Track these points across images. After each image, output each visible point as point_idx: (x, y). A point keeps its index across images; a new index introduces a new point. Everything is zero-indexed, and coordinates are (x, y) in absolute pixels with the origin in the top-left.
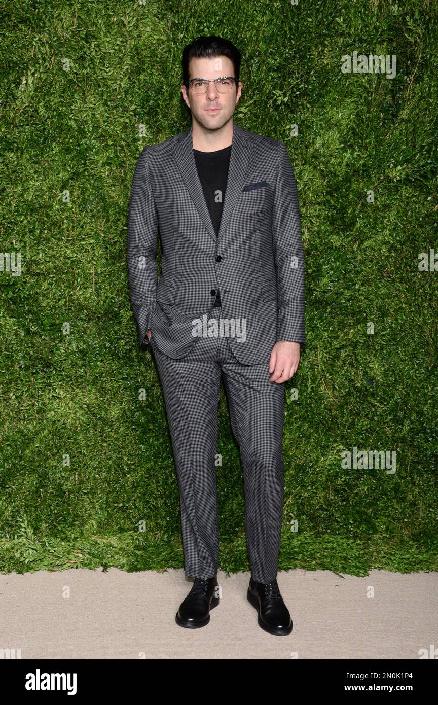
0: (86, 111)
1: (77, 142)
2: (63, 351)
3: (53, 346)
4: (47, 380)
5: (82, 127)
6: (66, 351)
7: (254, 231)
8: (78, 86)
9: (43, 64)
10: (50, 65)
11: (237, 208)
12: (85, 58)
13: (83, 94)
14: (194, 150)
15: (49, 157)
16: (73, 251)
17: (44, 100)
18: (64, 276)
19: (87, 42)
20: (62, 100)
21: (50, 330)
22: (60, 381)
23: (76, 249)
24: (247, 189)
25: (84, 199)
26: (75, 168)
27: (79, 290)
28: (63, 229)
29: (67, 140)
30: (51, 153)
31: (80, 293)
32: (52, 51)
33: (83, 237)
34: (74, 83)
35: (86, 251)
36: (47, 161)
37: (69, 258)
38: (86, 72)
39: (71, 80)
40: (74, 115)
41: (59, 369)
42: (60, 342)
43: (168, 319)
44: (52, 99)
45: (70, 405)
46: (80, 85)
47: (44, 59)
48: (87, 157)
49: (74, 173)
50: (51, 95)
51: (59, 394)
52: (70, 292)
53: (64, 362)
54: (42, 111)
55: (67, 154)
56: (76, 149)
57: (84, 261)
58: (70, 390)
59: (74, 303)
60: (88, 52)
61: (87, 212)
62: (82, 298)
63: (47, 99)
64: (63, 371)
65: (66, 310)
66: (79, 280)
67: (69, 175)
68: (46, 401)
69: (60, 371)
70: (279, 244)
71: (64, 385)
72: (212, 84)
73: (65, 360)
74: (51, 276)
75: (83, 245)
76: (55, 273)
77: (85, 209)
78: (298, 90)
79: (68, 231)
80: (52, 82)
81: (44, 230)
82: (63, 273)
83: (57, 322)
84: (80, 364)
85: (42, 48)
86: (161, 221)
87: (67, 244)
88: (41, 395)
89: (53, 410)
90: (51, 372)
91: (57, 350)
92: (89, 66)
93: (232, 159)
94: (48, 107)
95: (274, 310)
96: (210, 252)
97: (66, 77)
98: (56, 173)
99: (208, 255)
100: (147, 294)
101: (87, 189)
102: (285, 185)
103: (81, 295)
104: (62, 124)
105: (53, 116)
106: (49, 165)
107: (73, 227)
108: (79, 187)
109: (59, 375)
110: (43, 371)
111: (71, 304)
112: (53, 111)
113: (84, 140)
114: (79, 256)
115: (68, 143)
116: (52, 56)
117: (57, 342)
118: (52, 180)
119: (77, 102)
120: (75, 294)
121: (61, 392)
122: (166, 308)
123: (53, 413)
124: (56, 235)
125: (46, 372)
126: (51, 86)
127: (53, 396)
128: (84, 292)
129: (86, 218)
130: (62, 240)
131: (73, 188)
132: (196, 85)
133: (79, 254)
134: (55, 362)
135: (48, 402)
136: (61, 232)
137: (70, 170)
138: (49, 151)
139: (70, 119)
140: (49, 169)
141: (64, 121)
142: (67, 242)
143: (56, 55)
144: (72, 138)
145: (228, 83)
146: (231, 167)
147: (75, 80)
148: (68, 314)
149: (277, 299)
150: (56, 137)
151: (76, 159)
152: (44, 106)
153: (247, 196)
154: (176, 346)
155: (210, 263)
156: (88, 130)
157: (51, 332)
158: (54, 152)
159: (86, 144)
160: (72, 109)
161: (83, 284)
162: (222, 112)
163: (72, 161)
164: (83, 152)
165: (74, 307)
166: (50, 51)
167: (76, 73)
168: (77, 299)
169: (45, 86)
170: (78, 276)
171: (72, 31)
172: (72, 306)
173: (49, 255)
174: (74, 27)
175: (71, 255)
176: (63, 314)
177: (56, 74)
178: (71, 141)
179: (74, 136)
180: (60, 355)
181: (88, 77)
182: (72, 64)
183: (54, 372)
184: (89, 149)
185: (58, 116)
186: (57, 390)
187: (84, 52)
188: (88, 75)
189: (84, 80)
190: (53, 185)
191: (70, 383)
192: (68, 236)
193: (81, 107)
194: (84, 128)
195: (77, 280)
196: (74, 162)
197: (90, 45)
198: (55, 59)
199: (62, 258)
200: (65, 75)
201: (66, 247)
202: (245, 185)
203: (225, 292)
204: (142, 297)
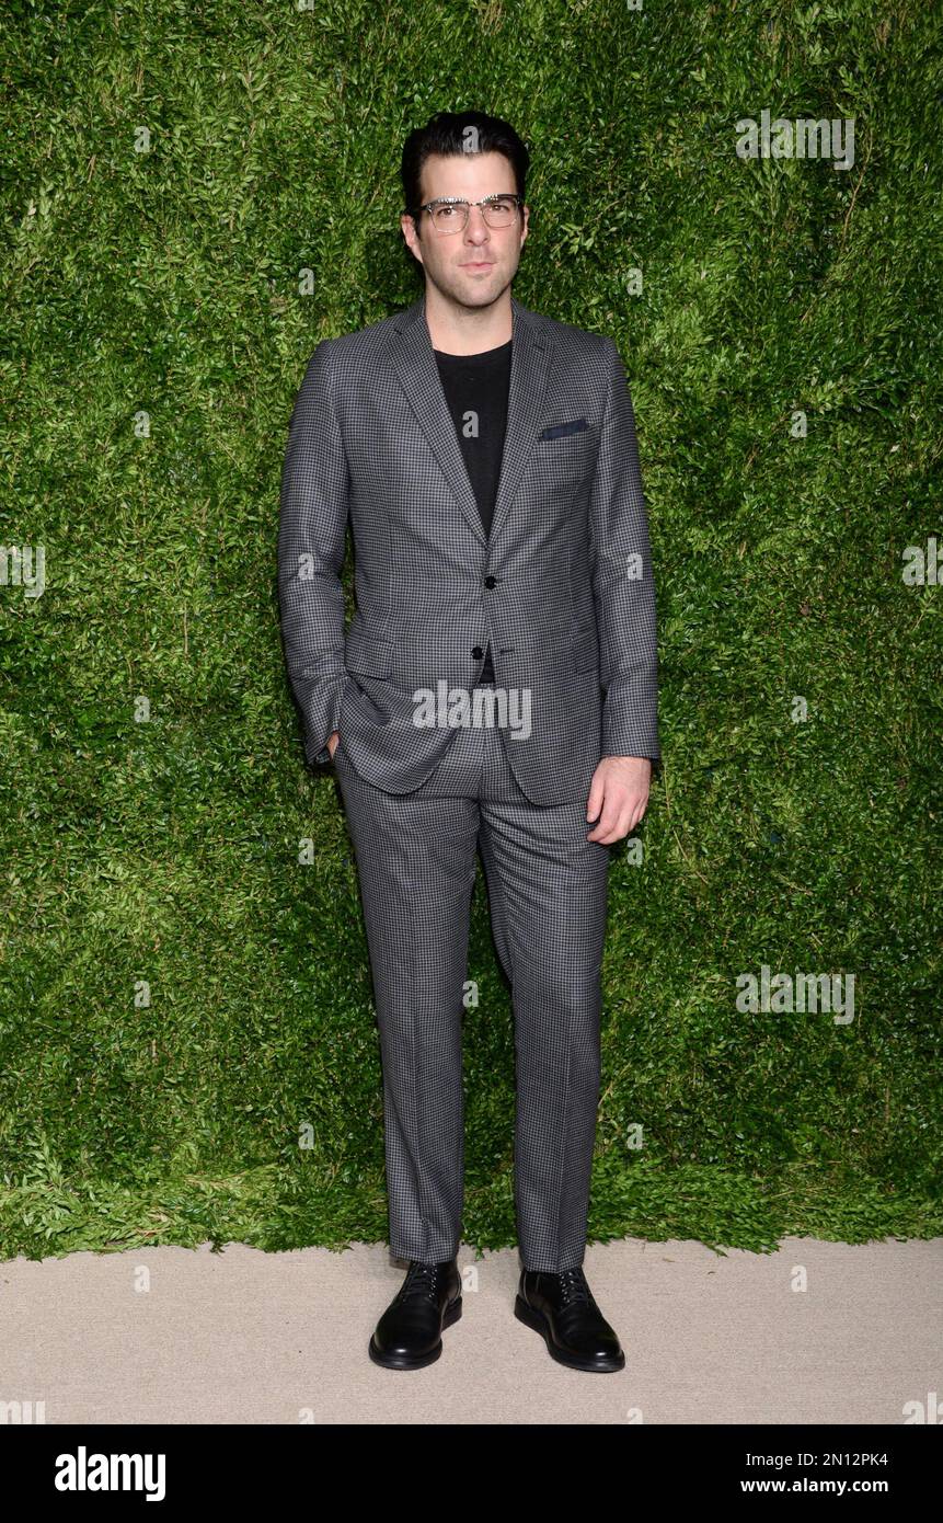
0: (165, 271)
1: (147, 337)
2: (121, 782)
3: (101, 771)
4: (87, 843)
5: (157, 304)
6: (128, 782)
7: (560, 524)
8: (147, 218)
9: (72, 174)
10: (87, 175)
11: (528, 474)
12: (161, 159)
13: (159, 236)
14: (438, 354)
15: (87, 370)
16: (140, 569)
17: (74, 248)
18: (122, 621)
19: (165, 126)
20: (113, 248)
21: (94, 737)
22: (116, 846)
23: (146, 564)
24: (547, 435)
25: (162, 457)
26: (142, 393)
27: (155, 650)
28: (120, 521)
29: (124, 333)
30: (90, 360)
31: (158, 657)
32: (91, 146)
33: (162, 538)
34: (140, 212)
35: (168, 569)
36: (82, 379)
37: (132, 584)
38: (162, 189)
39: (132, 207)
40: (138, 281)
41: (113, 820)
42: (116, 762)
43: (379, 709)
44: (91, 246)
45: (139, 896)
46: (151, 215)
47: (74, 163)
48: (169, 368)
49: (140, 404)
50: (90, 237)
51: (114, 873)
52: (134, 655)
53: (124, 804)
54: (70, 271)
55: (125, 362)
56: (143, 352)
57: (164, 588)
58: (138, 864)
59: (143, 680)
60: (167, 147)
61: (169, 484)
62: (160, 668)
63: (81, 247)
64: (123, 823)
65: (128, 693)
66: (154, 630)
67: (131, 407)
68: (87, 888)
69: (117, 825)
71: (125, 853)
72: (475, 211)
73: (127, 800)
74: (94, 622)
75: (162, 555)
76: (103, 616)
77: (165, 480)
78: (615, 222)
79: (129, 525)
80: (91, 210)
81: (79, 523)
82: (120, 616)
83: (109, 720)
84: (159, 809)
85: (68, 140)
87: (128, 554)
88: (77, 877)
89: (102, 908)
90: (97, 826)
91: (109, 779)
92: (170, 177)
94: (81, 265)
96: (471, 567)
97: (122, 200)
98: (103, 402)
99: (466, 573)
100: (328, 656)
101: (169, 437)
103: (158, 661)
104: (115, 299)
105: (94, 283)
106: (87, 385)
107: (141, 517)
108: (151, 432)
109: (113, 833)
110: (79, 825)
111: (138, 682)
112: (95, 271)
113: (162, 334)
114: (153, 579)
115: (127, 339)
116: (90, 155)
117: (109, 763)
118: (94, 419)
119: (145, 253)
120: (145, 660)
121: (120, 869)
123: (101, 914)
124: (103, 535)
125: (86, 828)
126: (90, 219)
127: (101, 877)
128: (165, 655)
129: (167, 498)
130: (117, 544)
132: (440, 213)
133: (153, 574)
134: (105, 806)
135: (90, 891)
136: (115, 528)
137: (131, 396)
138: (86, 357)
139: (131, 288)
140: (88, 394)
141: (119, 294)
142: (127, 550)
143: (100, 153)
144: (135, 329)
145: (504, 208)
146: (514, 388)
147: (140, 206)
148: (131, 702)
150: (101, 327)
151: (144, 373)
152: (75, 261)
153: (548, 450)
154: (395, 766)
155: (471, 591)
156: (169, 310)
157: (97, 742)
158: (98, 359)
159: (166, 342)
160: (135, 268)
161: (163, 638)
162: (496, 268)
163: (136, 377)
164: (160, 359)
165: (145, 688)
166: (87, 145)
167: (143, 192)
168: (151, 671)
169: (76, 219)
170: (153, 621)
171: (133, 103)
172: (140, 686)
173: (90, 578)
174: (137, 95)
175: (136, 577)
176: (121, 703)
177: (99, 194)
178: (134, 334)
179: (140, 324)
180: (115, 791)
181: (167, 200)
182: (133, 173)
183: (103, 827)
184: (171, 351)
185: (105, 282)
186: (110, 865)
187: (158, 146)
188: (168, 196)
189: (159, 205)
190: (96, 429)
191: (138, 850)
192: (130, 537)
193: (153, 262)
194: (161, 307)
195: (150, 631)
196: (141, 380)
197: (171, 132)
198: (96, 163)
199: (116, 584)
200: (120, 196)
201: (124, 559)
202: (543, 426)
203: (502, 652)
204: (316, 661)
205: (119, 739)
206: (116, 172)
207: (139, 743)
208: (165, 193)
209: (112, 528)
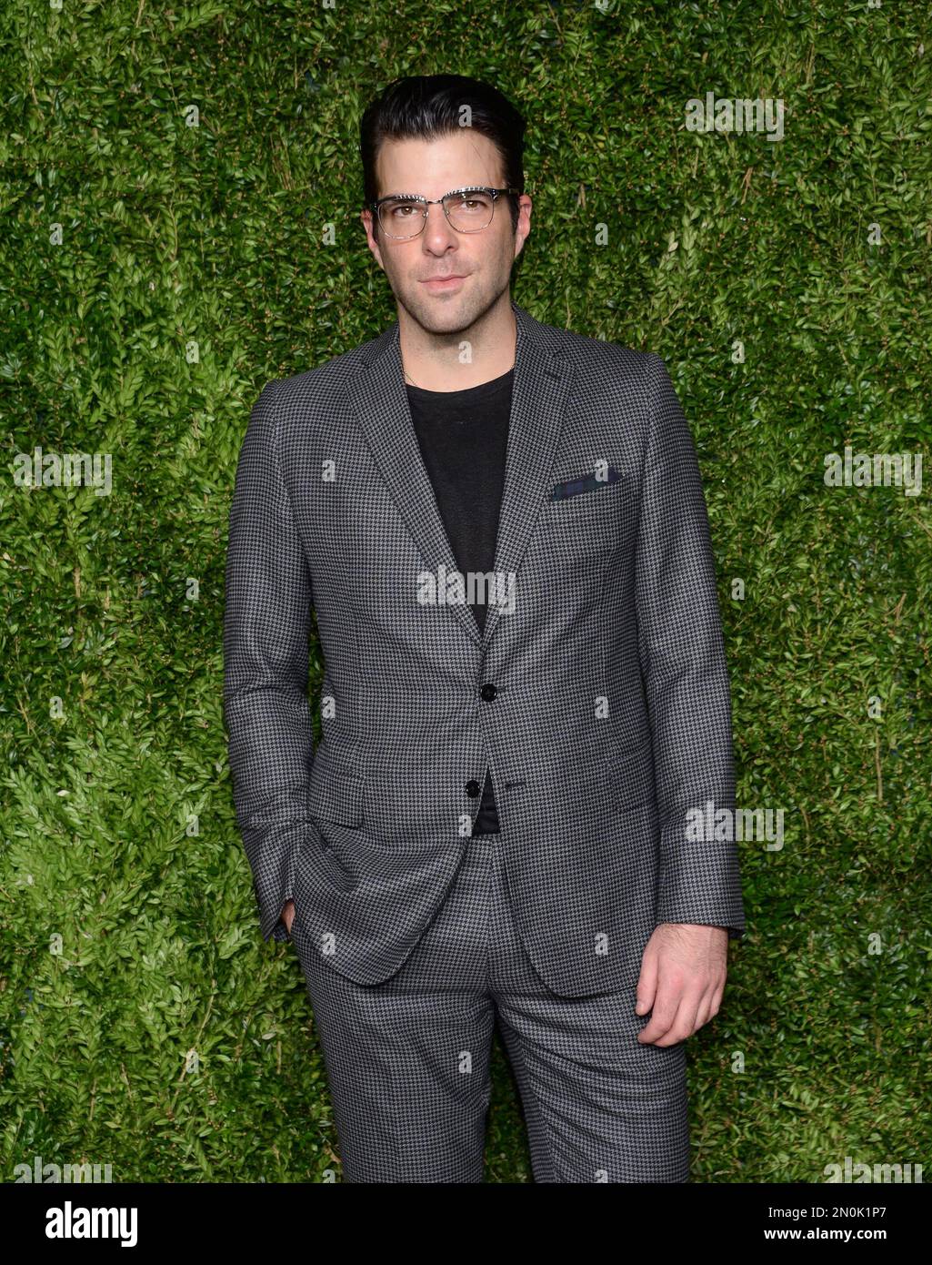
0: (841, 305)
1: (819, 391)
2: (802, 974)
3: (774, 960)
4: (761, 1058)
5: (832, 348)
6: (811, 976)
7: (585, 610)
8: (819, 240)
9: (722, 195)
10: (741, 193)
11: (535, 544)
12: (837, 164)
13: (833, 261)
14: (408, 386)
15: (742, 439)
16: (816, 691)
17: (725, 287)
18: (794, 760)
19: (843, 121)
20: (775, 282)
21: (765, 915)
22: (799, 1063)
23: (824, 683)
24: (562, 492)
25: (841, 544)
26: (813, 464)
27: (839, 798)
28: (786, 631)
29: (790, 389)
30: (746, 426)
31: (843, 807)
32: (747, 156)
33: (844, 649)
34: (808, 233)
35: (853, 689)
36: (736, 450)
37: (807, 711)
38: (840, 200)
39: (797, 228)
40: (807, 321)
41: (794, 1028)
42: (794, 948)
43: (345, 870)
44: (746, 282)
45: (834, 1134)
46: (823, 236)
47: (725, 181)
48: (848, 428)
49: (811, 477)
50: (745, 272)
51: (799, 1100)
52: (812, 805)
53: (808, 1006)
54: (721, 316)
55: (791, 425)
56: (813, 410)
57: (848, 715)
58: (831, 1089)
59: (825, 837)
60: (845, 149)
61: (851, 578)
62: (848, 820)
63: (733, 285)
64: (808, 1031)
65: (804, 856)
66: (836, 770)
67: (799, 482)
68: (764, 1121)
69: (799, 1034)
70: (657, 644)
71: (812, 1073)
72: (435, 209)
73: (811, 1000)
74: (758, 762)
75: (843, 673)
76: (769, 754)
77: (845, 572)
79: (800, 634)
80: (746, 238)
81: (735, 635)
82: (792, 754)
83: (783, 891)
84: (853, 1013)
85: (718, 153)
86: (317, 589)
87: (799, 672)
88: (749, 1105)
89: (786, 1148)
90: (773, 1036)
91: (786, 971)
92: (849, 185)
93: (515, 409)
94: (734, 307)
95: (646, 834)
96: (461, 674)
97: (786, 221)
98: (763, 478)
99: (455, 682)
100: (282, 797)
101: (849, 517)
102: (668, 477)
103: (844, 812)
104: (776, 347)
105: (751, 329)
106: (742, 458)
107: (814, 622)
108: (826, 512)
109: (795, 1045)
110: (749, 1034)
111: (819, 840)
112: (751, 314)
113: (839, 385)
114: (834, 703)
115: (793, 395)
116: (746, 169)
117: (785, 949)
118: (751, 500)
119: (815, 285)
120: (827, 811)
121: (806, 1095)
122: (335, 835)
123: (784, 1157)
124: (766, 648)
125: (758, 1037)
126: (746, 249)
127: (781, 1106)
128: (853, 803)
129: (849, 596)
130: (784, 660)
131: (811, 517)
132: (394, 211)
133: (833, 696)
134: (783, 1009)
135: (768, 1125)
136: (782, 639)
137: (800, 468)
138: (740, 423)
139: (798, 331)
140: (742, 469)
141: (782, 339)
142: (798, 667)
143: (757, 166)
144: (803, 382)
145: (483, 204)
146: (513, 432)
147: (810, 226)
148: (809, 867)
149: (654, 799)
150: (760, 383)
151: (816, 437)
152: (727, 303)
153: (560, 511)
154: (370, 946)
155: (462, 706)
156: (847, 355)
157: (767, 921)
158: (755, 423)
159: (844, 395)
160: (803, 304)
161: (850, 780)
162: (469, 283)
163: (805, 443)
164: (837, 418)
165: (828, 848)
166: (742, 157)
167: (813, 208)
168: (835, 825)
169: (728, 250)
170: (835, 758)
171: (799, 97)
172: (820, 845)
173: (753, 705)
174: (805, 87)
175: (812, 701)
176: (797, 868)
177: (757, 216)
178: (802, 389)
179: (810, 376)
180: (795, 988)
181: (845, 215)
182: (801, 186)
183: (782, 1037)
184: (851, 405)
185: (764, 326)
186: (793, 1090)
187: (835, 148)
188: (846, 209)
189: (834, 222)
190: (755, 512)
191: (830, 1069)
192: (801, 649)
193: (826, 295)
194: (838, 351)
195: (831, 771)
196: (812, 446)
197: (850, 127)
198: (753, 177)
199: (785, 712)
200: (784, 216)
201: (795, 679)
202: (555, 481)
203: (508, 786)
204: (265, 805)
205: (798, 918)
206: (779, 186)
207: (823, 922)
208: (842, 206)
209: (777, 639)
